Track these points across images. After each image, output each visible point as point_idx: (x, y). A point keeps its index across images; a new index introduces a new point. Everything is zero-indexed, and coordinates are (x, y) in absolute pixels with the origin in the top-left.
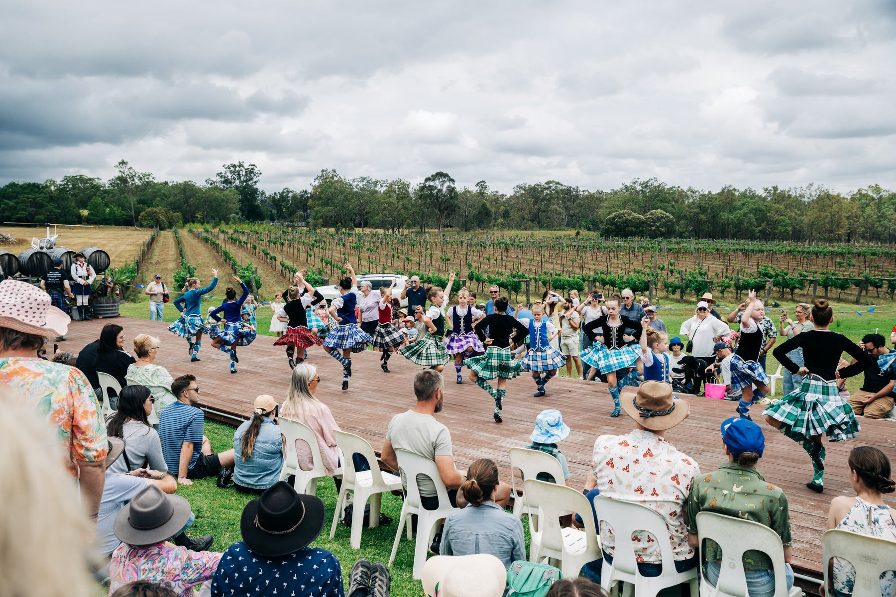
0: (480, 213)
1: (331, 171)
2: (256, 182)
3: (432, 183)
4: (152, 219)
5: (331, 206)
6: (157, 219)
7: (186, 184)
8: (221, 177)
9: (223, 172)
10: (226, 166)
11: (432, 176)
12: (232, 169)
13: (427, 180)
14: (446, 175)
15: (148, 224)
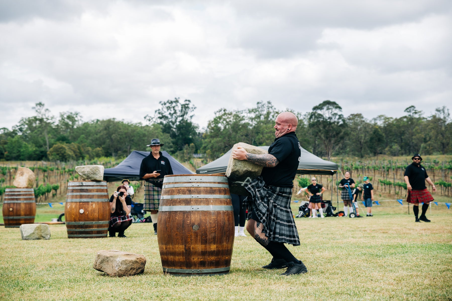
0: (372, 139)
1: (267, 103)
2: (191, 117)
3: (319, 112)
4: (58, 154)
5: (220, 137)
6: (63, 154)
7: (109, 121)
8: (159, 113)
9: (161, 109)
10: (163, 103)
11: (320, 105)
12: (168, 105)
13: (315, 108)
14: (334, 104)
15: (53, 158)
